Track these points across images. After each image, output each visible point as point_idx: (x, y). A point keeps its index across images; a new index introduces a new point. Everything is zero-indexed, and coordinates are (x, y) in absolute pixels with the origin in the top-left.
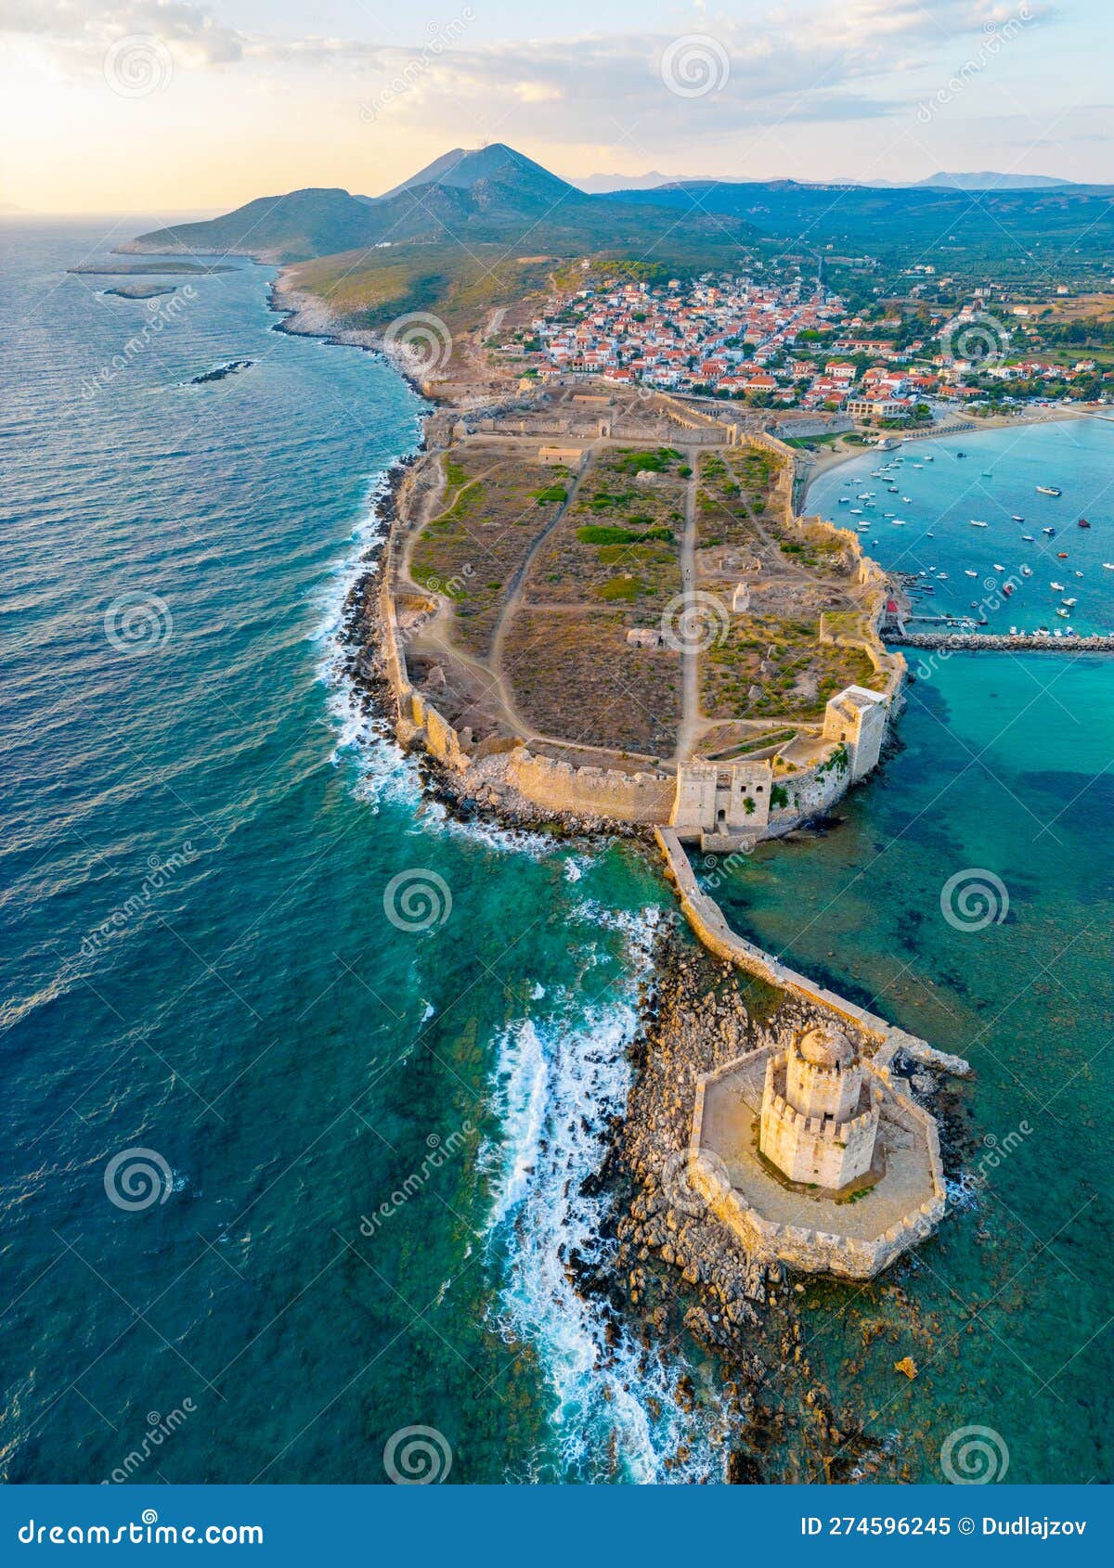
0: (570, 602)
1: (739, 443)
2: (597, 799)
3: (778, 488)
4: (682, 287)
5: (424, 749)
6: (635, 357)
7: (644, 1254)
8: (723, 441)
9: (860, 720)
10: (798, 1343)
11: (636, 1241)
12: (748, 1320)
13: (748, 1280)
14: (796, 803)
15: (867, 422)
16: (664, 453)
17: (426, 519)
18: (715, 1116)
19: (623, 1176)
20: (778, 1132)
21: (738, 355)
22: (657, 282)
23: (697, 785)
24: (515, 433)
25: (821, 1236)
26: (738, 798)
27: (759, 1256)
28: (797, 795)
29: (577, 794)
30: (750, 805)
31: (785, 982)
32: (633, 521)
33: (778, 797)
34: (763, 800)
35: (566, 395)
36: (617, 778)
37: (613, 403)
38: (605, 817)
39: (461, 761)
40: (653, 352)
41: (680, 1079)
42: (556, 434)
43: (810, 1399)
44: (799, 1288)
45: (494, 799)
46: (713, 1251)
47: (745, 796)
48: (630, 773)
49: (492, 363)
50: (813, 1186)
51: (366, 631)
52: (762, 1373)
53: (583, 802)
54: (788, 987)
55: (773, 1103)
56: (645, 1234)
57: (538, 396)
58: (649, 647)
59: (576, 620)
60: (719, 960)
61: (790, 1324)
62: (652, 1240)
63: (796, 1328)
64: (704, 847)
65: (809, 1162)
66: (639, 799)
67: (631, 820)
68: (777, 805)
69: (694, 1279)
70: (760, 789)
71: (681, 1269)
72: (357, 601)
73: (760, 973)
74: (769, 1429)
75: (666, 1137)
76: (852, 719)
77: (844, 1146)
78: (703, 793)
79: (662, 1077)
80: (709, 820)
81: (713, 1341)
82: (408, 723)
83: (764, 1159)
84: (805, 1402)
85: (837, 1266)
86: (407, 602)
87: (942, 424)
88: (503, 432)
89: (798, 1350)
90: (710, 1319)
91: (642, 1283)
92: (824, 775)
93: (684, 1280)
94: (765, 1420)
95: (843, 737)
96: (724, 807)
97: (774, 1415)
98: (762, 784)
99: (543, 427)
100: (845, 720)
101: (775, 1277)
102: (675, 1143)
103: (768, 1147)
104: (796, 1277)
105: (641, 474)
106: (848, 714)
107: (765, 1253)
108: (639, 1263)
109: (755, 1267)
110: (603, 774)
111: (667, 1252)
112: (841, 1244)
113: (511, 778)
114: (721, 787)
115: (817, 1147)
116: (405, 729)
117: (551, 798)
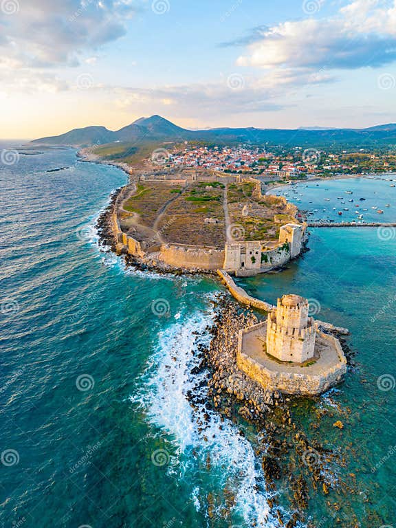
0: (183, 213)
1: (241, 181)
2: (195, 261)
4: (219, 149)
5: (127, 253)
7: (219, 391)
8: (235, 181)
9: (293, 232)
10: (289, 417)
11: (216, 387)
12: (267, 411)
13: (265, 398)
14: (271, 261)
15: (284, 178)
16: (215, 183)
17: (130, 196)
18: (247, 343)
19: (209, 367)
20: (274, 340)
21: (239, 164)
22: (211, 147)
23: (233, 251)
24: (162, 179)
25: (296, 375)
26: (249, 257)
27: (270, 389)
28: (271, 258)
29: (187, 260)
33: (264, 258)
34: (259, 257)
35: (180, 170)
36: (202, 252)
37: (197, 172)
38: (198, 268)
39: (141, 253)
40: (210, 162)
41: (232, 337)
43: (297, 437)
44: (288, 400)
45: (154, 264)
46: (249, 388)
47: (251, 256)
48: (207, 250)
49: (154, 165)
50: (290, 362)
52: (274, 428)
53: (189, 263)
55: (272, 327)
56: (220, 384)
57: (170, 170)
58: (212, 223)
59: (185, 217)
60: (245, 305)
61: (285, 411)
62: (222, 386)
63: (288, 413)
64: (236, 275)
65: (288, 351)
66: (211, 260)
67: (208, 268)
68: (264, 261)
69: (242, 398)
70: (257, 253)
71: (236, 396)
72: (103, 218)
73: (261, 307)
74: (280, 448)
75: (227, 354)
76: (290, 233)
77: (303, 340)
78: (235, 255)
79: (224, 337)
80: (238, 265)
81: (252, 418)
82: (121, 244)
83: (269, 355)
84: (295, 438)
85: (303, 389)
86: (122, 215)
87: (310, 179)
88: (157, 179)
89: (290, 420)
90: (250, 411)
91: (219, 400)
92: (281, 251)
93: (237, 399)
94: (277, 445)
95: (287, 240)
96: (244, 261)
97: (282, 443)
98: (258, 250)
99: (172, 178)
100: (287, 233)
101: (277, 396)
102: (231, 356)
103: (270, 350)
104: (286, 396)
105: (207, 187)
106: (288, 231)
107: (272, 387)
108: (218, 394)
109: (268, 393)
110: (197, 251)
111: (230, 390)
112: (305, 378)
113: (161, 255)
114: (243, 252)
115: (291, 341)
116: (120, 246)
117: (176, 262)
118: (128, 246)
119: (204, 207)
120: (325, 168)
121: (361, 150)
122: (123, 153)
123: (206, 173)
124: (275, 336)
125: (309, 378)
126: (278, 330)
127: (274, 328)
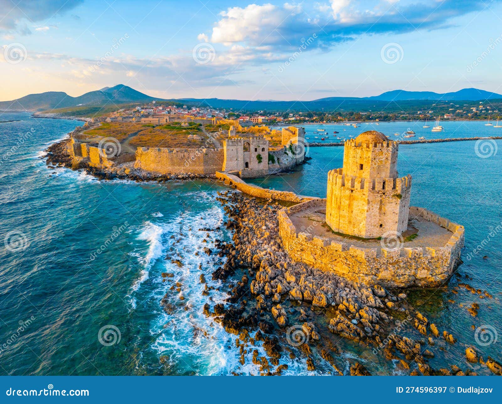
1: (216, 122)
2: (184, 165)
7: (277, 297)
9: (297, 132)
10: (429, 323)
11: (267, 293)
13: (364, 297)
14: (279, 163)
17: (93, 129)
19: (243, 266)
23: (234, 148)
26: (254, 155)
27: (364, 283)
28: (278, 159)
29: (173, 164)
33: (271, 158)
34: (265, 155)
36: (193, 152)
38: (189, 173)
39: (109, 164)
44: (403, 295)
45: (127, 172)
46: (329, 286)
47: (257, 154)
50: (380, 239)
52: (418, 347)
53: (177, 167)
56: (273, 287)
62: (280, 287)
63: (420, 315)
64: (241, 176)
65: (376, 220)
66: (206, 162)
67: (202, 172)
68: (271, 162)
69: (324, 302)
70: (263, 150)
71: (310, 302)
75: (266, 247)
76: (294, 133)
77: (399, 196)
78: (237, 153)
79: (251, 229)
80: (242, 165)
84: (468, 359)
85: (422, 274)
89: (433, 327)
90: (351, 322)
91: (283, 312)
92: (287, 152)
93: (315, 307)
95: (291, 141)
96: (248, 161)
98: (264, 146)
100: (291, 134)
101: (381, 292)
102: (273, 248)
104: (396, 291)
106: (291, 132)
107: (368, 279)
108: (275, 303)
109: (364, 290)
110: (186, 151)
111: (294, 293)
112: (425, 252)
113: (136, 164)
114: (246, 149)
115: (381, 201)
116: (77, 160)
117: (159, 168)
118: (89, 158)
122: (86, 111)
123: (178, 118)
124: (351, 198)
125: (433, 252)
126: (357, 185)
127: (348, 184)
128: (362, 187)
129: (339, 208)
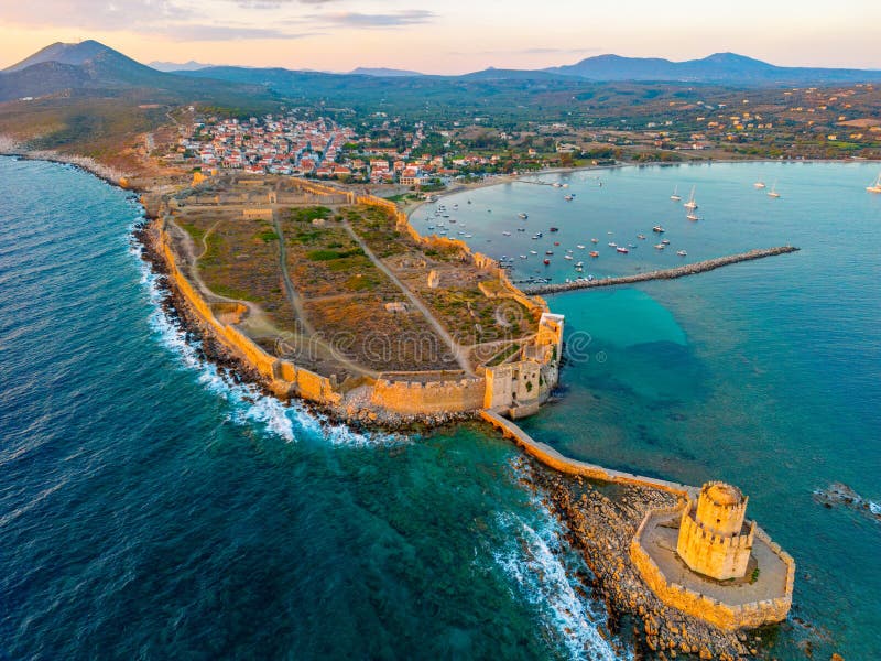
0: (334, 294)
1: (356, 202)
2: (441, 402)
3: (399, 223)
4: (259, 121)
5: (299, 397)
6: (258, 159)
7: (674, 654)
8: (345, 202)
9: (560, 330)
11: (664, 648)
14: (546, 382)
15: (413, 189)
16: (318, 209)
17: (194, 257)
19: (626, 613)
21: (316, 157)
22: (243, 119)
23: (501, 380)
24: (213, 204)
26: (523, 383)
27: (729, 629)
28: (545, 377)
30: (529, 386)
31: (615, 478)
32: (330, 247)
35: (233, 181)
36: (452, 385)
37: (266, 184)
38: (446, 412)
39: (335, 398)
40: (268, 156)
41: (610, 547)
42: (241, 203)
45: (372, 416)
46: (706, 636)
47: (526, 381)
48: (458, 381)
49: (163, 165)
50: (732, 579)
51: (196, 331)
53: (430, 406)
54: (618, 480)
56: (665, 642)
57: (216, 181)
58: (401, 313)
59: (347, 304)
60: (571, 476)
62: (671, 644)
65: (730, 567)
66: (465, 396)
67: (463, 410)
69: (710, 657)
70: (534, 376)
71: (698, 655)
72: (174, 314)
73: (598, 476)
75: (630, 582)
76: (555, 331)
77: (750, 548)
78: (505, 384)
82: (281, 381)
83: (697, 574)
85: (770, 618)
86: (220, 309)
87: (450, 187)
88: (203, 204)
92: (553, 363)
95: (550, 340)
96: (516, 390)
98: (535, 372)
99: (231, 199)
100: (551, 331)
101: (744, 638)
104: (753, 633)
105: (315, 221)
106: (551, 328)
107: (733, 626)
109: (731, 638)
110: (442, 385)
111: (683, 646)
112: (774, 604)
113: (377, 400)
114: (514, 378)
115: (736, 554)
116: (281, 386)
117: (408, 407)
118: (297, 384)
119: (359, 276)
120: (456, 162)
121: (477, 119)
123: (283, 185)
124: (710, 549)
125: (779, 603)
126: (717, 540)
127: (709, 537)
128: (722, 542)
129: (698, 553)
